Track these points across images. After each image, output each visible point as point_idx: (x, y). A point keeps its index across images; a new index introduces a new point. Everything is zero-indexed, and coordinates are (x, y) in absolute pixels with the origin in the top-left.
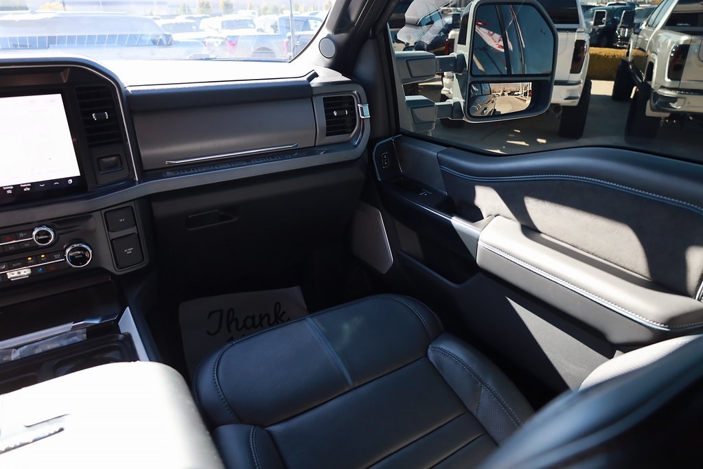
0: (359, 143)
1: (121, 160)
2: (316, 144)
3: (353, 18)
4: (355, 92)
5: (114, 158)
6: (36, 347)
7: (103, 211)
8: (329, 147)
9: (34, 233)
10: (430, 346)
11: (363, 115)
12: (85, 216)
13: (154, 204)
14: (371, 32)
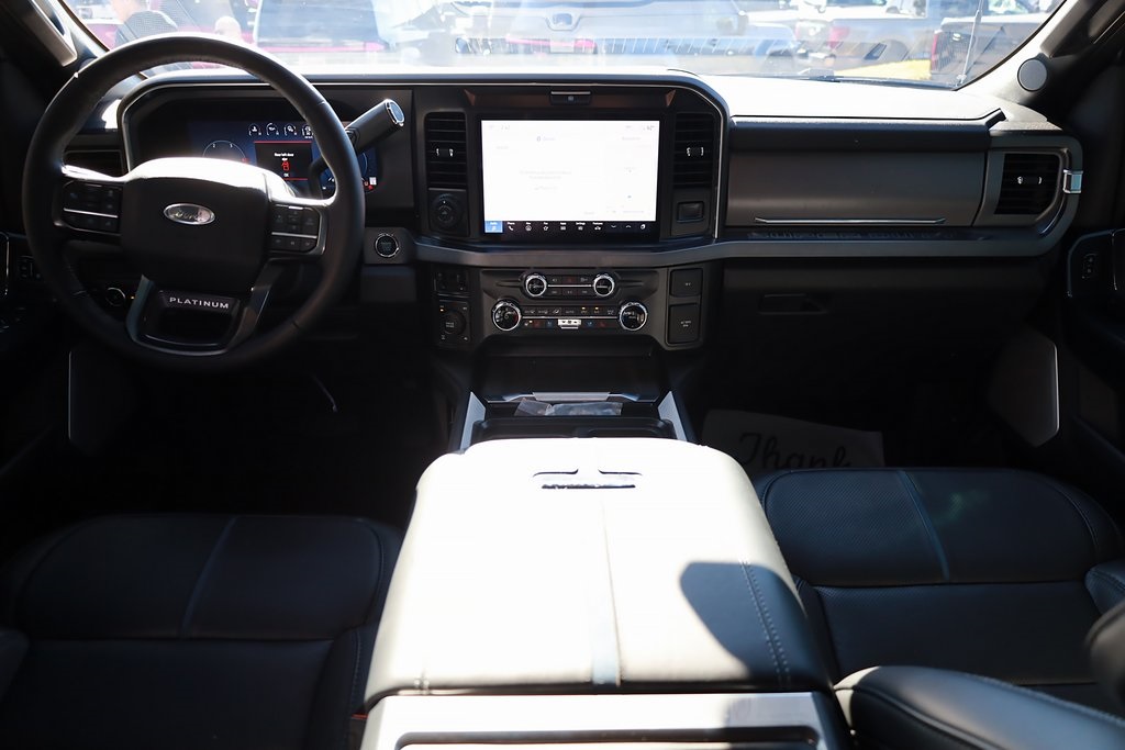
0: (1049, 231)
1: (703, 211)
2: (975, 224)
3: (1093, 31)
4: (1065, 151)
5: (697, 206)
6: (571, 408)
7: (671, 269)
8: (991, 231)
9: (596, 281)
10: (1093, 569)
11: (1067, 188)
12: (651, 271)
13: (727, 271)
14: (1119, 54)
